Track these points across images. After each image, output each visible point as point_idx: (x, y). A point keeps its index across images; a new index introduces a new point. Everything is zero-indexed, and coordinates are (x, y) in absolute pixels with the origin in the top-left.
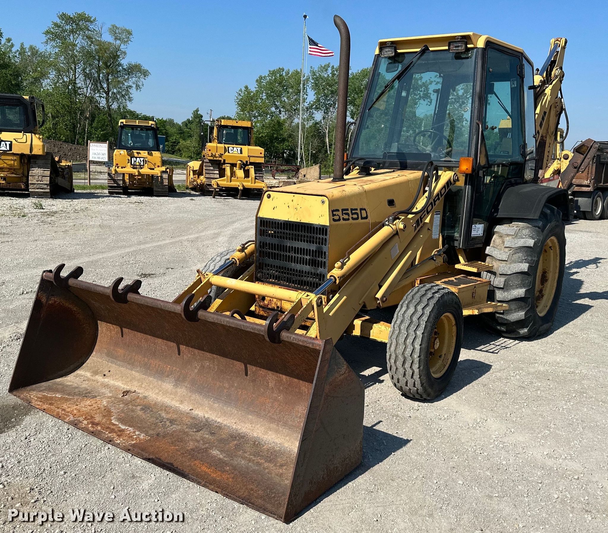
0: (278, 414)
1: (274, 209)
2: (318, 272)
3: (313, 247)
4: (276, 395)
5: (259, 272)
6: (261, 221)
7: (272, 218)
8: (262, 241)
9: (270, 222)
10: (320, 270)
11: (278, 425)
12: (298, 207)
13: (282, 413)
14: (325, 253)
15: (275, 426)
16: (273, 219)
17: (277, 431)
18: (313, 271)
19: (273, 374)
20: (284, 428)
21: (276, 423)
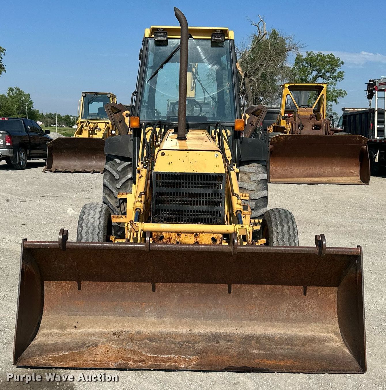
0: (267, 314)
1: (169, 164)
2: (215, 210)
3: (210, 191)
4: (260, 301)
5: (156, 217)
6: (157, 175)
7: (168, 171)
8: (158, 191)
9: (166, 175)
10: (216, 208)
11: (271, 322)
12: (194, 161)
13: (270, 312)
14: (221, 194)
15: (270, 323)
16: (170, 172)
17: (274, 326)
18: (210, 210)
19: (257, 287)
20: (278, 323)
21: (269, 321)
